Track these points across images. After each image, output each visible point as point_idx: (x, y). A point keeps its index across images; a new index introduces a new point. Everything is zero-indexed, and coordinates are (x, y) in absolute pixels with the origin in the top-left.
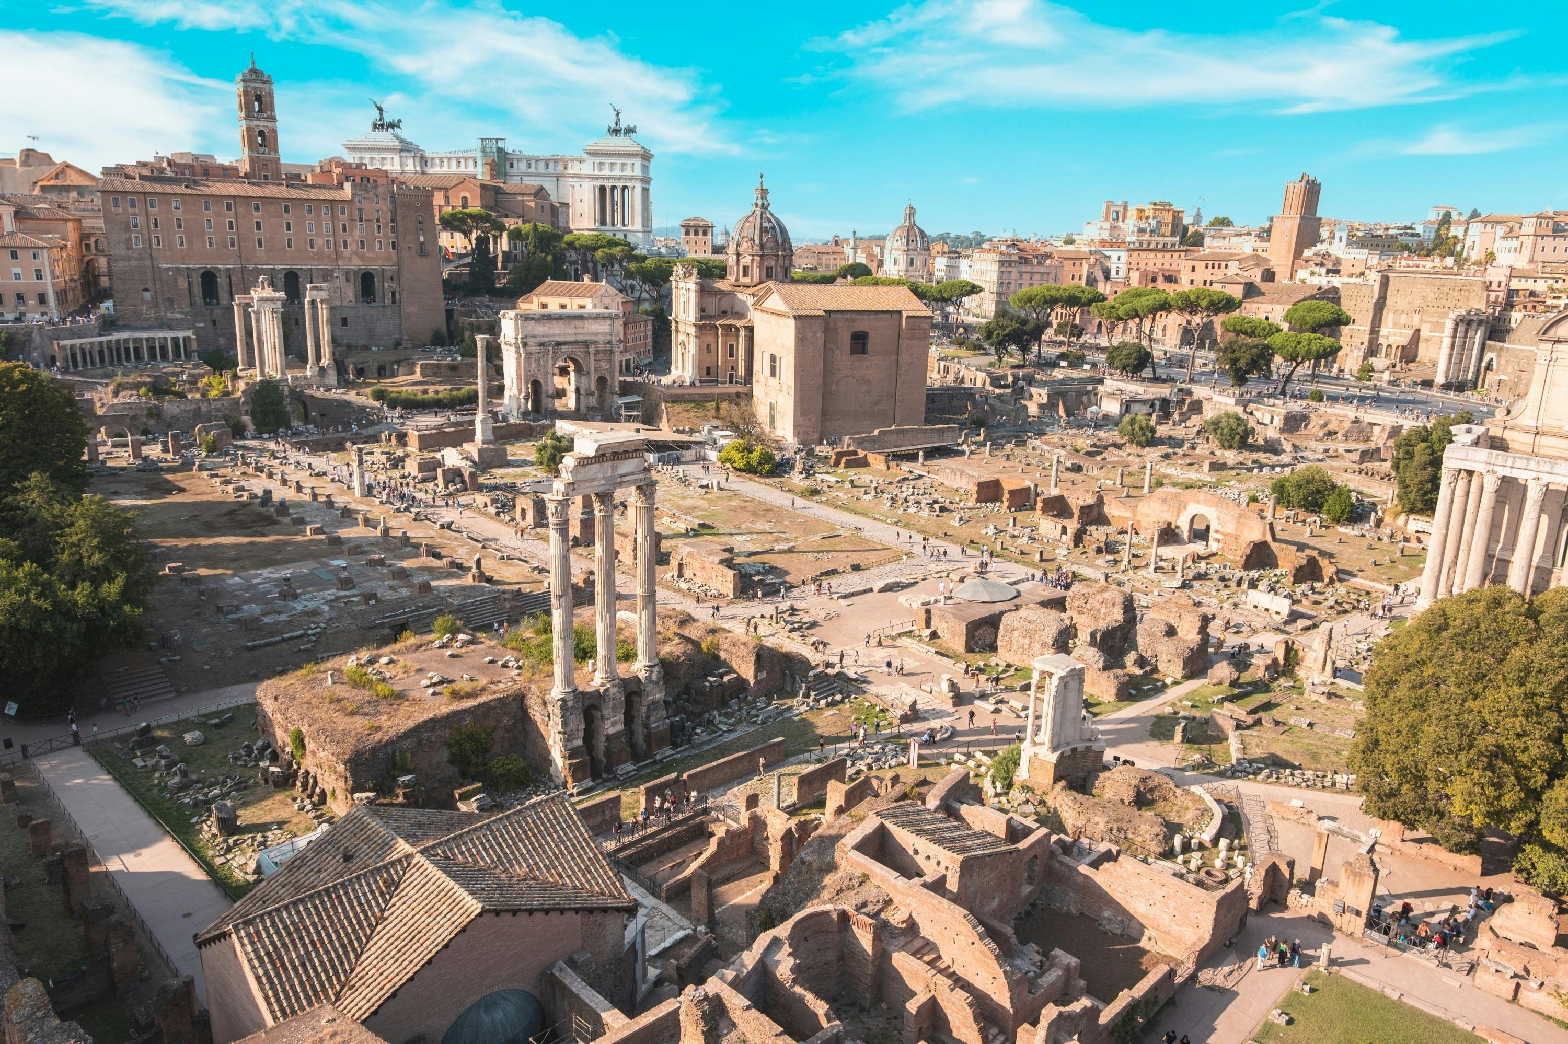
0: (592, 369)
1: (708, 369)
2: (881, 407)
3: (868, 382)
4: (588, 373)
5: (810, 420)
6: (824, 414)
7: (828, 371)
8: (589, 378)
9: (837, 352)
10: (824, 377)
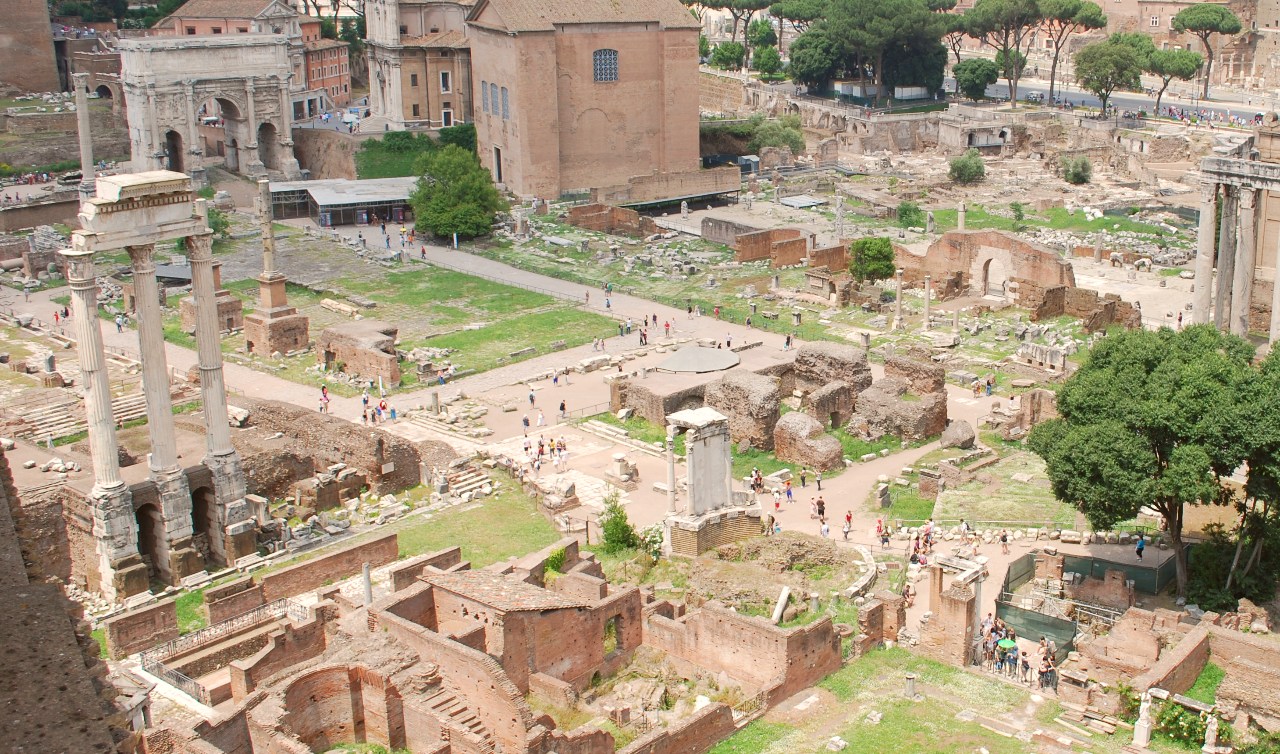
0: (252, 114)
1: (416, 108)
2: (641, 148)
3: (621, 116)
4: (246, 120)
5: (544, 168)
6: (563, 159)
7: (564, 103)
8: (248, 126)
9: (576, 77)
10: (560, 111)
